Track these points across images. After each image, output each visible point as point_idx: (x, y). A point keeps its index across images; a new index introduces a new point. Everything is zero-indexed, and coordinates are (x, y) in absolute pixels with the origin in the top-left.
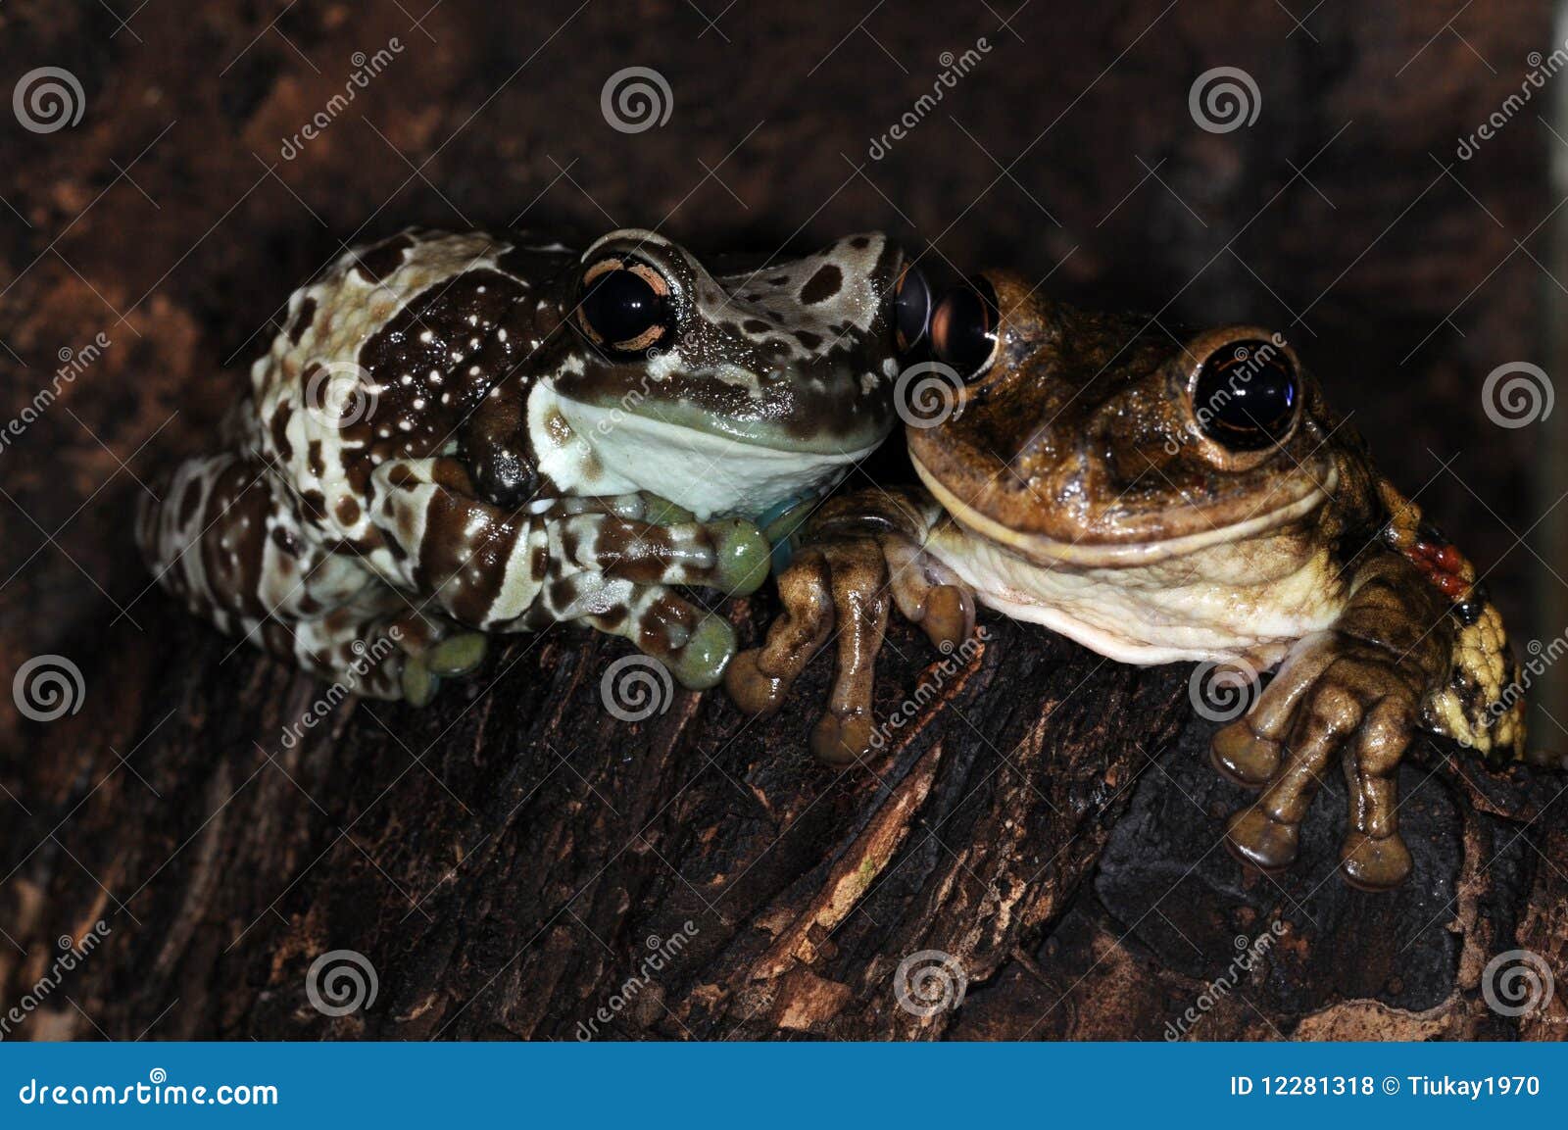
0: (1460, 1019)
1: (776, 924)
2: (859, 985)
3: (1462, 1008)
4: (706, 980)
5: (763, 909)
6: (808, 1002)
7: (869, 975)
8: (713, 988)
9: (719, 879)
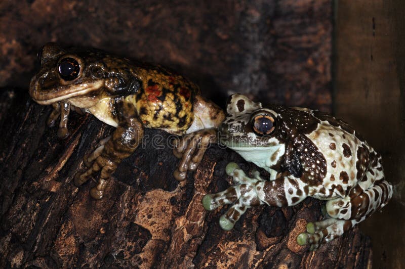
0: (180, 193)
1: (49, 170)
2: (64, 183)
3: (180, 191)
4: (35, 181)
5: (47, 167)
6: (56, 186)
7: (66, 181)
8: (37, 183)
9: (41, 161)
